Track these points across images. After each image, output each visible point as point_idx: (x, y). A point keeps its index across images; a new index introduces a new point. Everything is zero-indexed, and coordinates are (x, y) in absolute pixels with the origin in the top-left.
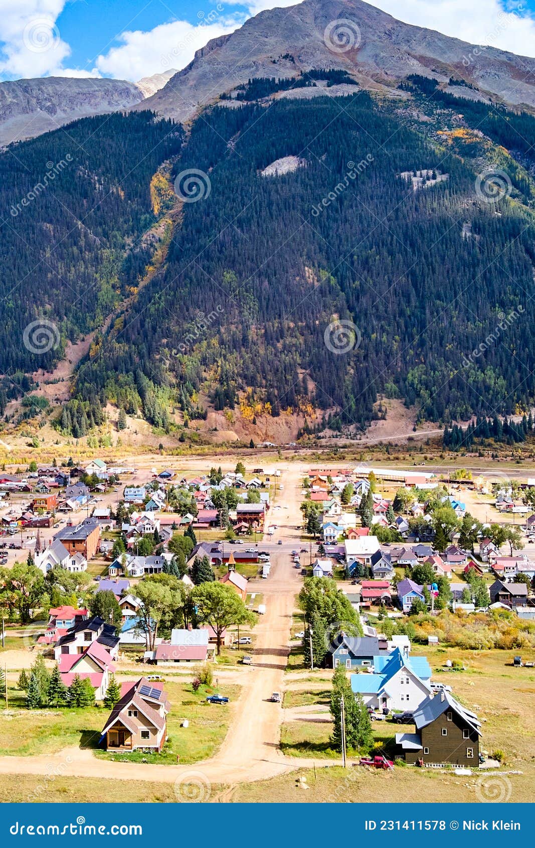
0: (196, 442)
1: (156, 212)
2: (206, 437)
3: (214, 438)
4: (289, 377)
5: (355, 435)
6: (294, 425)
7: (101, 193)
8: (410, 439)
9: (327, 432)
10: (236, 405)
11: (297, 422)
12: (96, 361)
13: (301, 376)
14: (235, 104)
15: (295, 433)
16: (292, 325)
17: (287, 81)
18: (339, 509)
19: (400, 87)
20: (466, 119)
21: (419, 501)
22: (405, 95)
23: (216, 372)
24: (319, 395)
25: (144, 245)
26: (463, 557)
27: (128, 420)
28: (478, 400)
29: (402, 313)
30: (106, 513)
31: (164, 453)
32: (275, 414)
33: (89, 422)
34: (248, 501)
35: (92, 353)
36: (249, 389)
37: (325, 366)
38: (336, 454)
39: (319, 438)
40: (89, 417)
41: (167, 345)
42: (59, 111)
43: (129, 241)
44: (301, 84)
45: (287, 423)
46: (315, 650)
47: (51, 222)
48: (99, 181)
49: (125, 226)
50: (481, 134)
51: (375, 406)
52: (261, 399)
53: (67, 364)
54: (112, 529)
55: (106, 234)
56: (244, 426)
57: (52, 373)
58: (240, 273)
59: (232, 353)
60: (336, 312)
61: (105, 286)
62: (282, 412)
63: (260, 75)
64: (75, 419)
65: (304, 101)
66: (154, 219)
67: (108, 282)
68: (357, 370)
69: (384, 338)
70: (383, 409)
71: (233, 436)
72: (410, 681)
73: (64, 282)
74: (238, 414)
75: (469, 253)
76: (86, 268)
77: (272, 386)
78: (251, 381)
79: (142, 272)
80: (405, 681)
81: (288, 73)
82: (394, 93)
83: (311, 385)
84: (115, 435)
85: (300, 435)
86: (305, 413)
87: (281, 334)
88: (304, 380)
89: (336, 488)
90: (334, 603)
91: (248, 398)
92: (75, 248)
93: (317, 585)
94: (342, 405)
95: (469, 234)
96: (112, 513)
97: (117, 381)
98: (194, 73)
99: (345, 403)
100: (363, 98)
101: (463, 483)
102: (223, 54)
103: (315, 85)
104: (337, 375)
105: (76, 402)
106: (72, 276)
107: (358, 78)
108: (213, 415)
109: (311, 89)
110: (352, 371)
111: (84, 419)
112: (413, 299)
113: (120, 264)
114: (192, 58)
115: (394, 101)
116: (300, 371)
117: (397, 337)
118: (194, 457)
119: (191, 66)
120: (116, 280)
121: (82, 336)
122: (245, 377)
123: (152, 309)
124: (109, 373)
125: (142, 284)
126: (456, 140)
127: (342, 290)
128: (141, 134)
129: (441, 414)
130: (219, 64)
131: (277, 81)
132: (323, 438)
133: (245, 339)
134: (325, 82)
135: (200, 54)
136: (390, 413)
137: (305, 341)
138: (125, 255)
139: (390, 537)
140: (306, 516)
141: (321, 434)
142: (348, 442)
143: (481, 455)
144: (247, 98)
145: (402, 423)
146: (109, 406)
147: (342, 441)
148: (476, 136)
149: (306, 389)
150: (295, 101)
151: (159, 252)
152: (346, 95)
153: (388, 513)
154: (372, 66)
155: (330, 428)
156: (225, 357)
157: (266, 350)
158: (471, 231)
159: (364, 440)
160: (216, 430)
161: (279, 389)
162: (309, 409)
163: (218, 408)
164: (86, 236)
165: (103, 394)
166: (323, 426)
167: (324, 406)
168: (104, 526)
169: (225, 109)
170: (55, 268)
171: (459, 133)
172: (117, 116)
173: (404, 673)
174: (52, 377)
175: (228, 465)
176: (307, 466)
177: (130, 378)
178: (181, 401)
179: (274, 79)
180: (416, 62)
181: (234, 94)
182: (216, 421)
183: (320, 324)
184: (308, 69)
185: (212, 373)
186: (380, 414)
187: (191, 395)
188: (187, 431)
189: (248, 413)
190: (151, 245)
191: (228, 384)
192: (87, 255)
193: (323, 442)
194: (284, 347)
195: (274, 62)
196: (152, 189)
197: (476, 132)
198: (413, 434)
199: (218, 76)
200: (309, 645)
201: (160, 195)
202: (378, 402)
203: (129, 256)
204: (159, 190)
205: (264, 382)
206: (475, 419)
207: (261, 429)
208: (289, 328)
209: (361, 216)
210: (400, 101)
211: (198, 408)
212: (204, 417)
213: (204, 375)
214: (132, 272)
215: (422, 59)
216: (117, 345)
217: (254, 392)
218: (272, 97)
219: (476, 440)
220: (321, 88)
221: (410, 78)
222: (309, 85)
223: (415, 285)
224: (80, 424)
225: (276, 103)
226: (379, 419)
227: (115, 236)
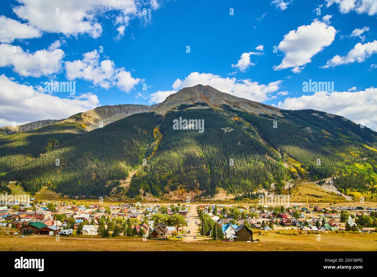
0: (166, 200)
1: (155, 138)
2: (169, 198)
3: (171, 199)
4: (192, 182)
5: (211, 198)
6: (193, 195)
7: (140, 132)
8: (226, 199)
9: (203, 197)
10: (177, 190)
11: (194, 194)
12: (138, 177)
13: (195, 182)
14: (177, 111)
15: (194, 197)
16: (193, 168)
17: (191, 105)
18: (207, 212)
19: (220, 107)
20: (238, 115)
21: (230, 211)
22: (222, 109)
23: (172, 180)
24: (200, 187)
25: (152, 147)
26: (243, 221)
27: (147, 194)
28: (244, 188)
29: (223, 165)
30: (142, 212)
31: (157, 202)
32: (188, 192)
33: (135, 194)
34: (182, 210)
35: (137, 175)
36: (181, 185)
37: (202, 179)
38: (205, 202)
39: (201, 199)
40: (135, 192)
41: (158, 173)
42: (129, 113)
43: (147, 145)
44: (194, 106)
45: (191, 195)
46: (205, 231)
47: (126, 140)
48: (140, 129)
49: (147, 141)
50: (242, 119)
51: (216, 190)
52: (184, 188)
53: (129, 178)
54: (143, 217)
55: (141, 143)
56: (179, 195)
57: (125, 180)
58: (178, 153)
59: (176, 175)
60: (205, 164)
61: (141, 157)
62: (190, 191)
63: (183, 103)
64: (132, 193)
65: (195, 110)
66: (155, 140)
67: (141, 156)
68: (211, 180)
69: (218, 171)
70: (218, 190)
71: (176, 198)
72: (232, 229)
73: (129, 156)
74: (178, 192)
75: (240, 149)
76: (136, 152)
77: (187, 184)
78: (182, 183)
79: (151, 154)
80: (231, 230)
81: (191, 103)
82: (219, 109)
83: (198, 184)
84: (143, 198)
85: (195, 198)
86: (196, 192)
87: (190, 170)
88: (196, 183)
89: (206, 208)
90: (209, 221)
91: (180, 188)
92: (132, 147)
93: (205, 216)
94: (207, 190)
95: (240, 144)
96: (143, 213)
97: (144, 183)
98: (166, 103)
99: (208, 189)
100: (211, 109)
101: (241, 208)
102: (174, 98)
103: (198, 106)
104: (206, 181)
105: (132, 188)
106: (131, 154)
107: (210, 105)
108: (171, 192)
109: (197, 107)
110: (209, 180)
111: (134, 193)
112: (226, 160)
113: (145, 151)
114: (165, 99)
115: (219, 110)
116: (195, 180)
117: (222, 171)
118: (166, 203)
119: (165, 101)
120: (144, 156)
121: (134, 170)
122: (180, 182)
123: (154, 163)
124: (141, 180)
125: (151, 157)
126: (235, 120)
127: (206, 158)
128: (151, 118)
129: (234, 192)
130: (173, 100)
131: (188, 105)
132: (202, 199)
133: (180, 172)
134: (201, 106)
135: (167, 98)
136: (220, 192)
137: (196, 172)
138: (146, 149)
139: (222, 218)
140: (198, 213)
141: (201, 198)
142: (209, 200)
143: (245, 202)
144: (180, 109)
145: (224, 194)
146: (141, 189)
147: (207, 200)
148: (241, 120)
149: (197, 185)
150: (193, 110)
151: (156, 148)
152: (206, 109)
153: (221, 212)
154: (213, 102)
155: (204, 196)
156: (174, 176)
157: (186, 174)
158: (241, 143)
159: (213, 199)
160: (171, 196)
161: (189, 185)
162: (198, 191)
163: (172, 190)
164: (136, 143)
165: (140, 186)
166: (202, 195)
167: (202, 190)
168: (141, 215)
169: (174, 112)
170: (127, 152)
171: (236, 119)
172: (145, 113)
173: (231, 227)
174: (125, 182)
175: (176, 205)
176: (197, 205)
177: (147, 182)
178: (162, 188)
179: (187, 105)
180: (224, 101)
181: (177, 108)
182: (171, 194)
183: (200, 167)
184: (196, 102)
185: (170, 181)
186: (217, 192)
187: (164, 187)
188: (163, 197)
189: (181, 191)
190: (154, 146)
191: (175, 184)
192: (136, 149)
193: (202, 200)
194: (191, 173)
195: (187, 100)
196: (154, 132)
197: (241, 118)
198: (227, 197)
199: (172, 103)
200: (203, 229)
201: (156, 133)
202: (217, 189)
203: (148, 149)
204: (156, 132)
205: (185, 183)
206: (243, 193)
207: (184, 196)
208: (192, 168)
209: (211, 139)
210: (221, 110)
211: (166, 190)
212: (168, 193)
213: (168, 181)
214: (148, 153)
215: (226, 101)
216: (143, 173)
217: (182, 186)
218: (187, 109)
219: (244, 199)
220: (200, 107)
221: (223, 105)
222: (197, 106)
223: (226, 157)
224: (133, 194)
225: (188, 110)
226: (217, 193)
227: (144, 144)
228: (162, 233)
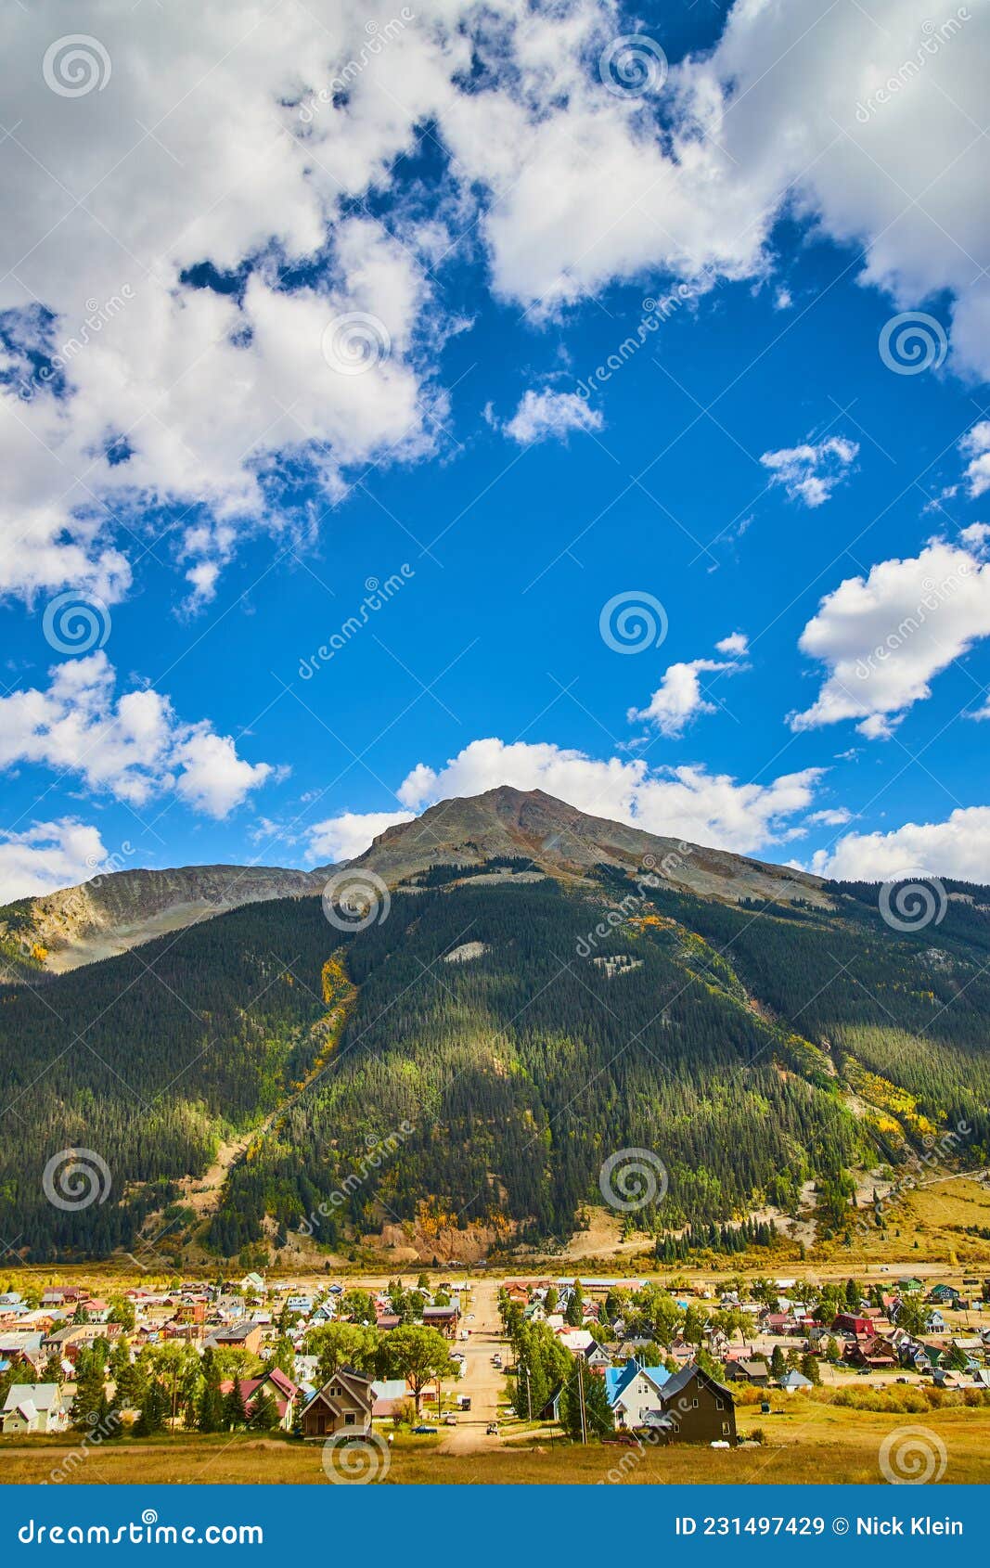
0: (370, 1261)
1: (328, 1000)
2: (381, 1255)
3: (391, 1256)
4: (477, 1182)
5: (555, 1250)
6: (483, 1239)
7: (267, 980)
8: (618, 1253)
9: (524, 1247)
10: (416, 1217)
11: (486, 1235)
12: (253, 1165)
13: (491, 1181)
14: (416, 890)
15: (486, 1248)
16: (480, 1122)
17: (471, 868)
18: (542, 1313)
19: (587, 876)
20: (658, 907)
21: (635, 1304)
22: (592, 883)
23: (393, 1177)
24: (511, 1204)
25: (313, 1036)
27: (290, 1235)
28: (690, 1204)
29: (602, 1108)
30: (268, 1318)
31: (332, 1273)
32: (462, 1227)
33: (243, 1237)
34: (438, 1304)
35: (249, 1156)
36: (432, 1198)
37: (518, 1169)
38: (533, 1266)
39: (514, 1254)
40: (243, 1231)
41: (337, 1147)
42: (224, 899)
43: (296, 1031)
44: (485, 871)
45: (476, 1237)
46: (533, 1397)
47: (210, 1009)
48: (266, 966)
49: (293, 1015)
50: (674, 922)
51: (577, 1214)
52: (445, 1209)
53: (219, 1168)
54: (273, 1338)
55: (270, 1024)
56: (426, 1241)
57: (201, 1179)
58: (421, 1064)
59: (412, 1155)
60: (529, 1108)
61: (267, 1081)
62: (469, 1224)
63: (442, 861)
64: (226, 1234)
65: (489, 887)
66: (322, 1011)
67: (271, 1077)
68: (554, 1173)
69: (584, 1136)
70: (586, 1217)
71: (414, 1254)
72: (649, 1389)
73: (222, 1075)
74: (419, 1227)
75: (671, 1043)
76: (247, 1060)
77: (458, 1194)
78: (434, 1188)
79: (310, 1067)
80: (643, 1390)
81: (470, 860)
82: (581, 881)
83: (503, 1193)
84: (272, 1254)
85: (490, 1252)
86: (497, 1224)
87: (468, 1133)
88: (495, 1187)
89: (538, 1296)
90: (551, 1350)
91: (430, 1208)
92: (235, 1038)
93: (531, 1330)
94: (538, 1215)
95: (668, 1022)
96: (274, 1320)
97: (277, 1188)
98: (372, 859)
99: (543, 1212)
100: (550, 884)
101: (681, 1290)
102: (403, 840)
103: (499, 872)
104: (533, 1180)
105: (229, 1213)
106: (230, 1068)
107: (545, 866)
108: (389, 1229)
109: (495, 876)
110: (549, 1175)
111: (236, 1233)
112: (614, 1091)
113: (285, 1057)
114: (370, 844)
115: (582, 888)
116: (489, 1175)
117: (598, 1135)
118: (367, 1277)
119: (368, 853)
120: (280, 1074)
121: (238, 1137)
122: (427, 1183)
123: (321, 1107)
124: (269, 1178)
125: (309, 1079)
126: (649, 927)
127: (536, 1083)
128: (313, 919)
129: (651, 1222)
130: (398, 850)
131: (459, 868)
132: (518, 1254)
133: (426, 1138)
134: (510, 870)
135: (378, 841)
136: (594, 1223)
137: (495, 1141)
138: (292, 1047)
139: (605, 1337)
140: (504, 1319)
141: (516, 1250)
142: (547, 1257)
143: (699, 1266)
144: (428, 884)
145: (608, 1233)
146: (267, 1217)
147: (541, 1258)
148: (669, 923)
149: (497, 1195)
150: (478, 887)
151: (330, 1044)
152: (532, 881)
153: (600, 1312)
154: (557, 856)
155: (526, 1242)
156: (403, 1159)
157: (451, 1151)
158: (671, 1019)
159: (565, 1256)
160: (392, 1246)
161: (465, 1196)
162: (501, 1220)
163: (394, 1221)
164: (248, 1024)
165: (260, 1201)
166: (518, 1239)
167: (517, 1217)
168: (265, 1333)
169: (404, 895)
170: (211, 1059)
171: (652, 920)
172: (289, 901)
173: (642, 1379)
174: (201, 1185)
175: (410, 1283)
176: (501, 1283)
177: (294, 1184)
178: (351, 1212)
179: (456, 866)
180: (602, 852)
181: (414, 880)
182: (393, 1236)
183: (512, 1121)
184: (491, 856)
185: (389, 1179)
186: (582, 1224)
187: (364, 1205)
188: (359, 1248)
189: (430, 1225)
190: (321, 1036)
191: (407, 1192)
192: (249, 1045)
193: (519, 1258)
194: (472, 1147)
195: (456, 849)
196: (324, 976)
197: (668, 919)
198: (620, 1247)
199: (397, 862)
200: (525, 1391)
201: (332, 982)
202: (580, 1210)
203: (296, 1048)
204: (331, 977)
205: (449, 1189)
206: (689, 1226)
207: (445, 1246)
208: (477, 1125)
209: (553, 1005)
210: (589, 888)
211: (371, 1221)
212: (378, 1230)
213: (380, 1180)
214: (298, 1065)
215: (608, 850)
216: (278, 1147)
217: (437, 1200)
218: (454, 883)
219: (692, 1251)
220: (505, 875)
221: (598, 866)
222: (493, 872)
223: (614, 1075)
224: (231, 1239)
225: (458, 888)
226: (583, 1230)
227: (281, 1026)
228: (348, 1410)
